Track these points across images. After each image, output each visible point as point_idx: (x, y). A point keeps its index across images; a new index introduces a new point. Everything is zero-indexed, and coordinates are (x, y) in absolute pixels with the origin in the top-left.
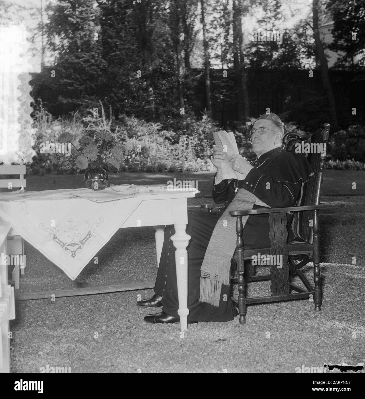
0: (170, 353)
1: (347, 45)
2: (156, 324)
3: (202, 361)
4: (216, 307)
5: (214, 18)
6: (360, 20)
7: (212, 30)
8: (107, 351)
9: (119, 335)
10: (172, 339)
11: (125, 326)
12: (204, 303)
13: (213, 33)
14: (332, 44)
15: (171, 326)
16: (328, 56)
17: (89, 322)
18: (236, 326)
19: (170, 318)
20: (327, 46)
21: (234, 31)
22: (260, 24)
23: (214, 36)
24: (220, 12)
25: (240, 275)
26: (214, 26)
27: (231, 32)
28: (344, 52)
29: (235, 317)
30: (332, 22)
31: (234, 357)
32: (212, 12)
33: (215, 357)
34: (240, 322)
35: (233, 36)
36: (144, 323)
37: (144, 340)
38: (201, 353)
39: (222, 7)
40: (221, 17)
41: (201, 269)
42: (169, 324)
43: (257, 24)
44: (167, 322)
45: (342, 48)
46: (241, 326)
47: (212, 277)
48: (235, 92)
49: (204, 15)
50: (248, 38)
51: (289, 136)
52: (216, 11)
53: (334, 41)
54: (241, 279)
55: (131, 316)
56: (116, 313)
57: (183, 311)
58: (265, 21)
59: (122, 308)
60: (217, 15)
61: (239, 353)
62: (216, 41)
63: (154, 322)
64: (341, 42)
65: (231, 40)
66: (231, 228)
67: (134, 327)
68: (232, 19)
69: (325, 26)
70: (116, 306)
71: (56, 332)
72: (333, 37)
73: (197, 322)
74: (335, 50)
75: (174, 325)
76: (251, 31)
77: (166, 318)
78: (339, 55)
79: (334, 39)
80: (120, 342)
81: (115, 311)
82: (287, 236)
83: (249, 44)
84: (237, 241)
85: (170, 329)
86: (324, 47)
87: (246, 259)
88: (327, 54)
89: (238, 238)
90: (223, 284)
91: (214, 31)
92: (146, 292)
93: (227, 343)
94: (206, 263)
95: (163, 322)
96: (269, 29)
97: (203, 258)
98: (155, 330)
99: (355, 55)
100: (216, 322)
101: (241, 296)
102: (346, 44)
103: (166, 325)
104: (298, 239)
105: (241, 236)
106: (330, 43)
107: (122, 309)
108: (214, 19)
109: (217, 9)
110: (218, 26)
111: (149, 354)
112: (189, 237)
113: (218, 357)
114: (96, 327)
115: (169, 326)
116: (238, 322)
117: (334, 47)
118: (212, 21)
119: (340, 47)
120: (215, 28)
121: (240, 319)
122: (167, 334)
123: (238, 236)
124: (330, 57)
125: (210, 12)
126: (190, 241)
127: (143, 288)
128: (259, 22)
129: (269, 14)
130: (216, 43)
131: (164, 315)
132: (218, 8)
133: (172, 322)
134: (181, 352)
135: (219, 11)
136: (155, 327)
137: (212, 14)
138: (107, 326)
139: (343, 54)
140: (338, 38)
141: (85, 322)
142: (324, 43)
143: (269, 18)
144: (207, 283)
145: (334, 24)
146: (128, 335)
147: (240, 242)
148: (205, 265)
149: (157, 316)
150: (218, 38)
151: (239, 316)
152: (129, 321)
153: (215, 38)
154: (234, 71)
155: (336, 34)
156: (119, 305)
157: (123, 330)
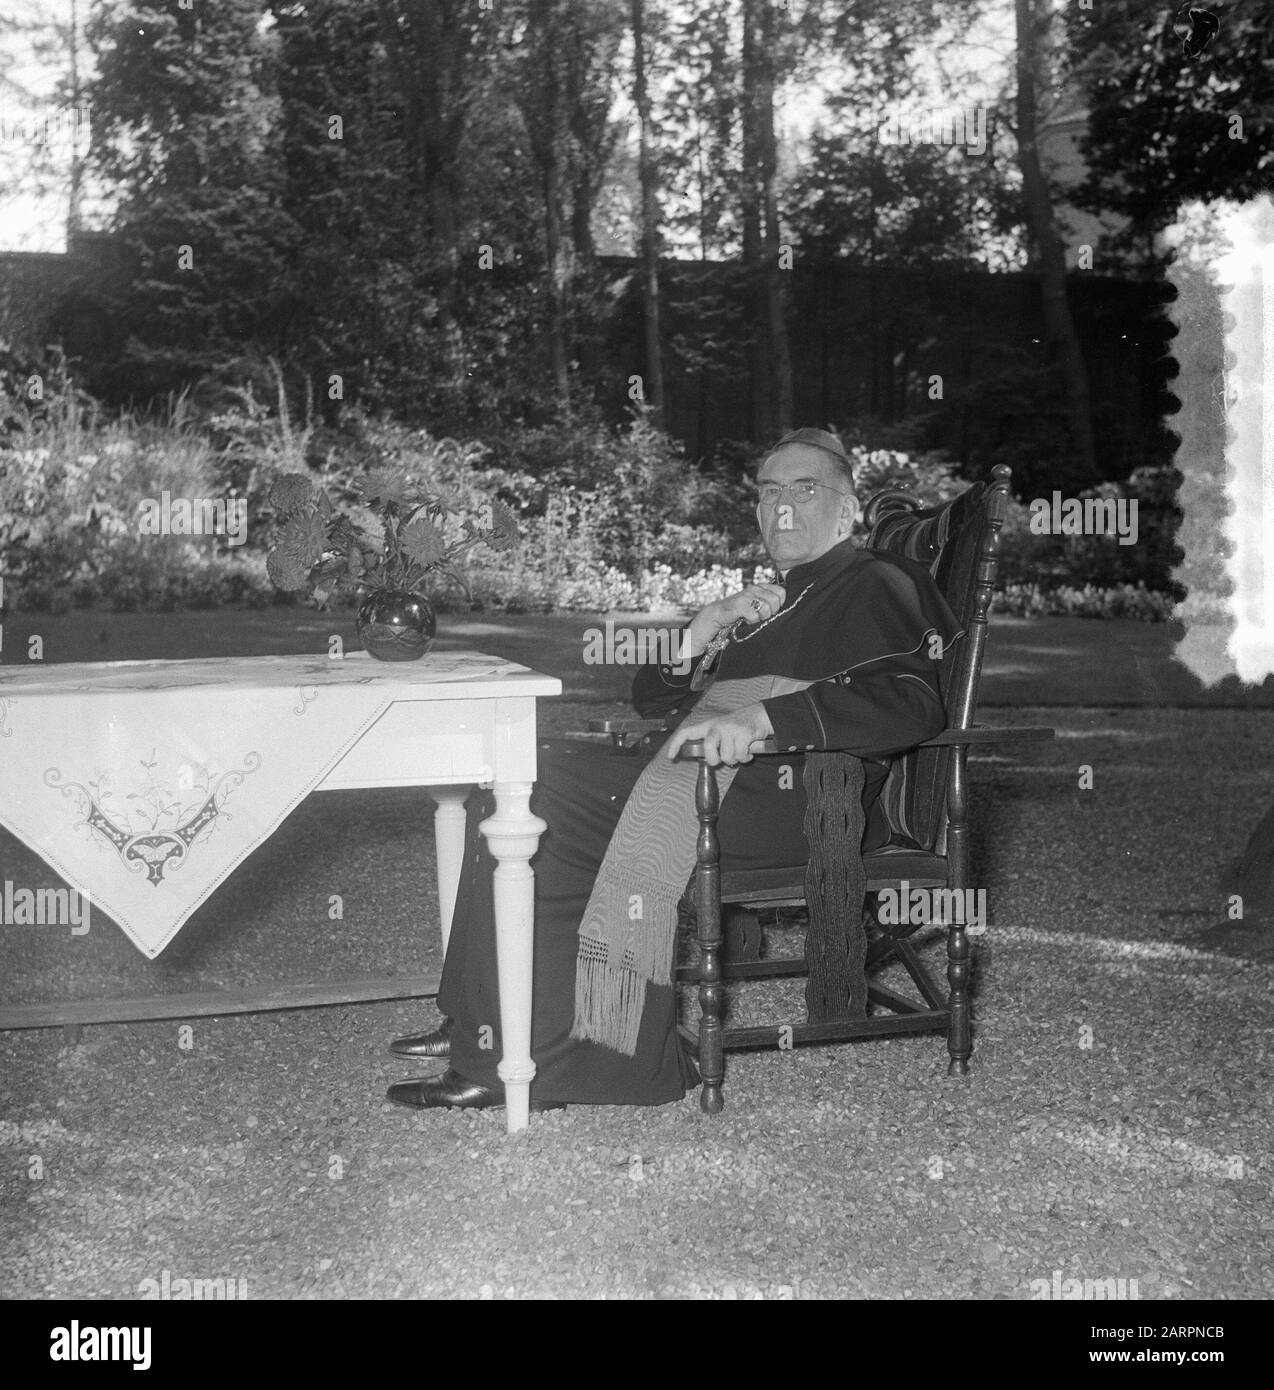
0: (467, 1199)
1: (1131, 195)
2: (426, 1111)
3: (569, 1224)
4: (623, 1057)
5: (679, 82)
6: (1178, 109)
7: (669, 125)
8: (258, 1193)
9: (301, 1145)
10: (475, 1156)
11: (323, 1118)
12: (588, 1042)
13: (674, 135)
14: (1083, 187)
15: (475, 1116)
16: (1065, 228)
17: (201, 1104)
18: (690, 1119)
19: (473, 1092)
20: (1066, 192)
21: (747, 130)
22: (836, 112)
23: (678, 145)
24: (699, 66)
25: (705, 952)
26: (678, 112)
27: (737, 133)
28: (1123, 214)
29: (688, 1093)
30: (1085, 114)
31: (671, 1212)
32: (674, 64)
33: (612, 1212)
34: (705, 1107)
35: (741, 147)
36: (387, 1108)
37: (385, 1162)
38: (568, 1200)
39: (706, 48)
40: (703, 80)
41: (580, 932)
42: (469, 1110)
43: (827, 111)
44: (464, 1105)
45: (1115, 202)
46: (706, 1117)
47: (614, 957)
48: (744, 343)
49: (645, 72)
50: (796, 159)
51: (883, 502)
52: (684, 59)
53: (1089, 176)
54: (709, 967)
55: (345, 1084)
56: (295, 1077)
57: (517, 1068)
58: (854, 102)
59: (316, 1060)
60: (690, 76)
61: (689, 1201)
62: (683, 162)
63: (420, 1106)
64: (1115, 181)
65: (734, 160)
66: (681, 799)
67: (353, 1120)
68: (741, 89)
69: (1063, 124)
70: (296, 1054)
71: (89, 1135)
72: (1087, 164)
73: (562, 1105)
74: (1091, 208)
75: (486, 1113)
76: (806, 132)
77: (460, 1090)
78: (1104, 224)
79: (1087, 170)
80: (304, 1165)
81: (293, 1070)
82: (862, 829)
83: (799, 180)
84: (700, 842)
85: (472, 1126)
86: (1053, 196)
87: (725, 900)
88: (1064, 222)
89: (702, 832)
90: (650, 983)
91: (680, 128)
92: (401, 1011)
93: (653, 1171)
94: (599, 910)
95: (449, 1105)
96: (865, 129)
97: (587, 896)
98: (422, 1129)
99: (1161, 228)
100: (626, 1107)
101: (707, 1021)
102: (1129, 189)
103: (460, 1115)
104: (901, 840)
105: (713, 825)
106: (1076, 184)
107: (315, 1063)
108: (676, 88)
109: (688, 55)
110: (691, 112)
111: (398, 1203)
112: (540, 826)
113: (620, 1211)
114: (226, 1119)
115: (470, 1118)
116: (696, 1108)
117: (1088, 197)
118: (673, 95)
119: (1108, 197)
120: (683, 120)
121: (703, 1098)
122: (459, 1143)
123: (703, 824)
124: (1073, 233)
125: (663, 63)
126: (543, 838)
127: (391, 996)
128: (835, 102)
129: (869, 78)
130: (683, 172)
131: (455, 1081)
132: (694, 51)
133: (479, 1103)
134: (503, 1197)
135: (694, 62)
136: (422, 1120)
137: (672, 69)
138: (263, 1118)
139: (1120, 222)
140: (1103, 166)
141: (189, 1103)
142: (1056, 185)
143: (870, 91)
144: (598, 979)
145: (1091, 119)
146: (331, 1144)
147: (707, 844)
148: (595, 919)
149: (431, 1085)
150: (691, 153)
151: (700, 1088)
152: (337, 1101)
153: (680, 153)
154: (743, 270)
155: (1097, 153)
156: (308, 1053)
157: (316, 1129)
